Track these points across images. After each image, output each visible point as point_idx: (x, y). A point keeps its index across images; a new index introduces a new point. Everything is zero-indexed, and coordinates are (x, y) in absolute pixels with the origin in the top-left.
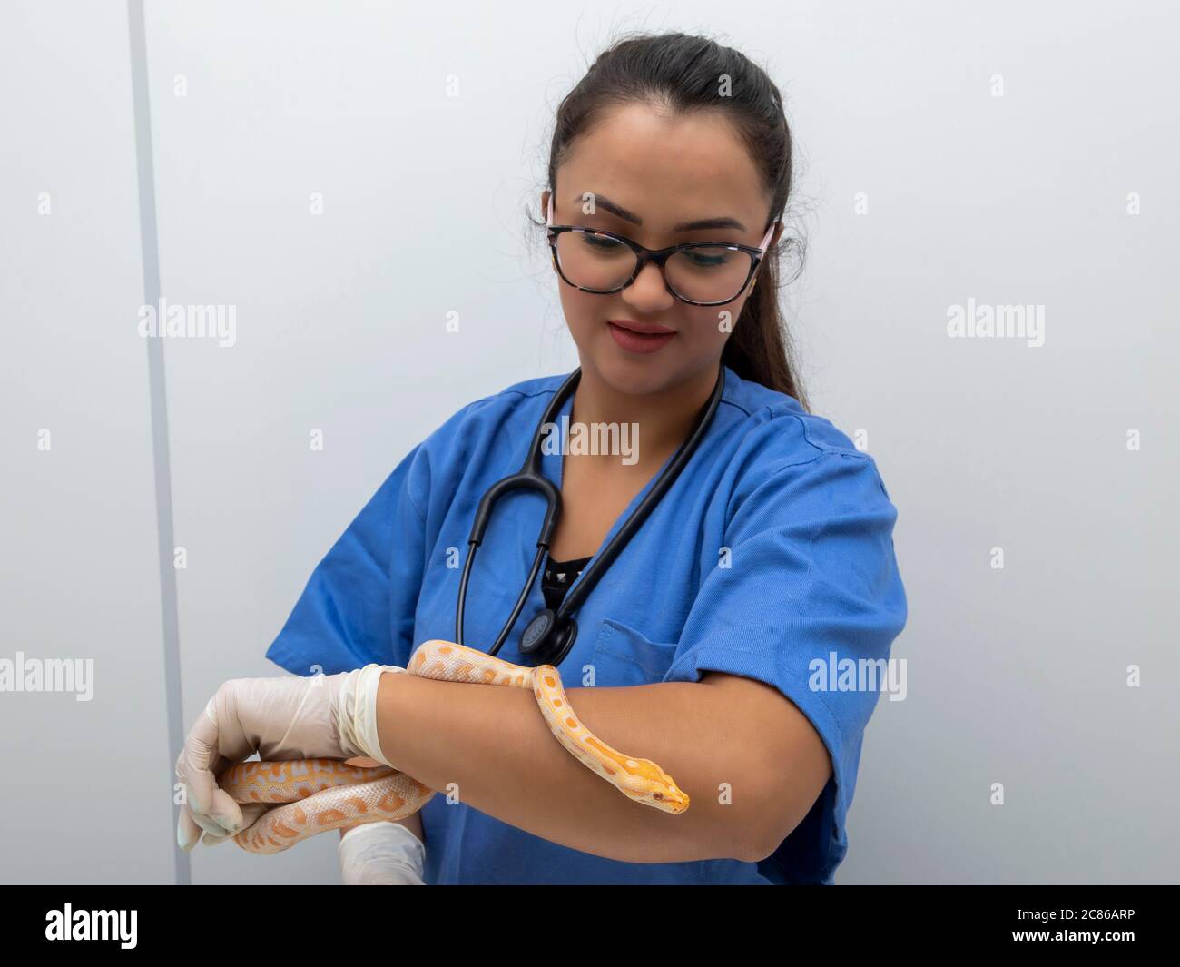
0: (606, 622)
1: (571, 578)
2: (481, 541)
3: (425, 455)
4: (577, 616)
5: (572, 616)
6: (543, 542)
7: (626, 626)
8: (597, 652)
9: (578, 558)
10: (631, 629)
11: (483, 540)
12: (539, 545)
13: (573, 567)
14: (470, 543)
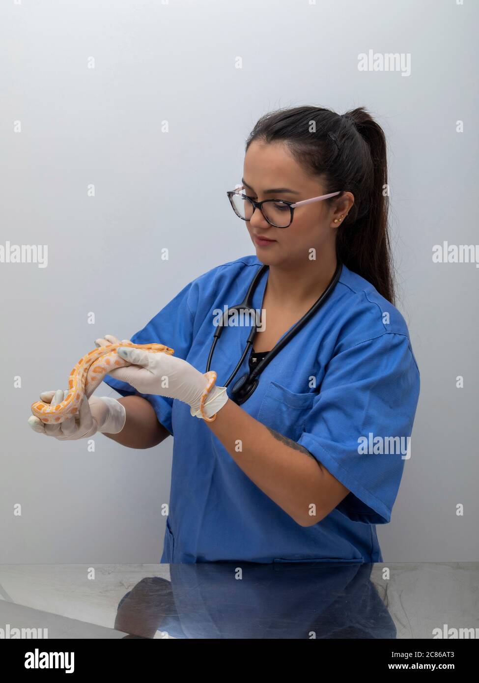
0: (272, 383)
1: (259, 361)
2: (220, 336)
3: (197, 285)
4: (259, 378)
5: (256, 378)
6: (250, 341)
7: (281, 386)
8: (266, 396)
9: (263, 352)
10: (283, 387)
11: (221, 336)
12: (248, 342)
13: (260, 356)
14: (215, 336)
